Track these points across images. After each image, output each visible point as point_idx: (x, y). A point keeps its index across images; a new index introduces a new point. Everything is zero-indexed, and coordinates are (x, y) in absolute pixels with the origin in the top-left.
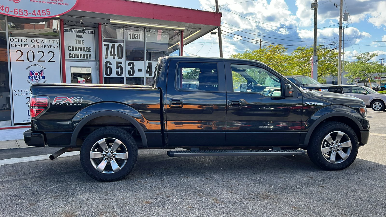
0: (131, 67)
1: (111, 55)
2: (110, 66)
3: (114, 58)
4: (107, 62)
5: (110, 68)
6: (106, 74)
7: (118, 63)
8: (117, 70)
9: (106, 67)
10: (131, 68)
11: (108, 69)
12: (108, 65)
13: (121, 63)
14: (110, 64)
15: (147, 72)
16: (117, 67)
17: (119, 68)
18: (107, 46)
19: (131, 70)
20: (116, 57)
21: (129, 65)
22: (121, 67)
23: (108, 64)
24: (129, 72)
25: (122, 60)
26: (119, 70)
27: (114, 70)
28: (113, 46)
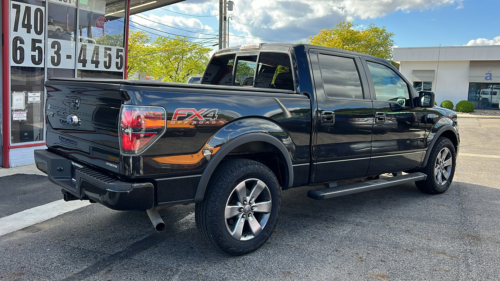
0: (56, 50)
1: (24, 26)
2: (21, 45)
3: (29, 32)
4: (16, 39)
5: (22, 50)
6: (15, 61)
7: (34, 41)
8: (33, 53)
9: (15, 48)
10: (55, 53)
11: (18, 51)
12: (19, 45)
13: (40, 41)
14: (22, 42)
15: (80, 61)
16: (34, 49)
17: (37, 51)
18: (17, 7)
19: (56, 56)
20: (32, 30)
21: (53, 47)
22: (40, 49)
23: (18, 42)
24: (53, 58)
25: (41, 37)
26: (36, 53)
27: (28, 52)
28: (28, 9)
